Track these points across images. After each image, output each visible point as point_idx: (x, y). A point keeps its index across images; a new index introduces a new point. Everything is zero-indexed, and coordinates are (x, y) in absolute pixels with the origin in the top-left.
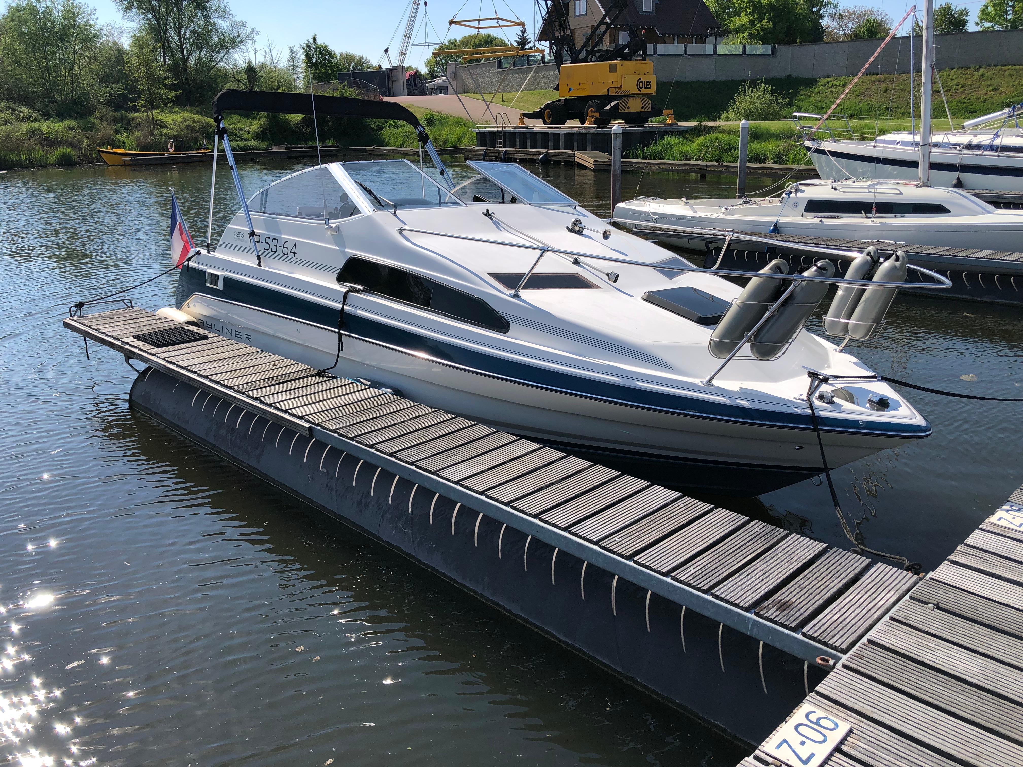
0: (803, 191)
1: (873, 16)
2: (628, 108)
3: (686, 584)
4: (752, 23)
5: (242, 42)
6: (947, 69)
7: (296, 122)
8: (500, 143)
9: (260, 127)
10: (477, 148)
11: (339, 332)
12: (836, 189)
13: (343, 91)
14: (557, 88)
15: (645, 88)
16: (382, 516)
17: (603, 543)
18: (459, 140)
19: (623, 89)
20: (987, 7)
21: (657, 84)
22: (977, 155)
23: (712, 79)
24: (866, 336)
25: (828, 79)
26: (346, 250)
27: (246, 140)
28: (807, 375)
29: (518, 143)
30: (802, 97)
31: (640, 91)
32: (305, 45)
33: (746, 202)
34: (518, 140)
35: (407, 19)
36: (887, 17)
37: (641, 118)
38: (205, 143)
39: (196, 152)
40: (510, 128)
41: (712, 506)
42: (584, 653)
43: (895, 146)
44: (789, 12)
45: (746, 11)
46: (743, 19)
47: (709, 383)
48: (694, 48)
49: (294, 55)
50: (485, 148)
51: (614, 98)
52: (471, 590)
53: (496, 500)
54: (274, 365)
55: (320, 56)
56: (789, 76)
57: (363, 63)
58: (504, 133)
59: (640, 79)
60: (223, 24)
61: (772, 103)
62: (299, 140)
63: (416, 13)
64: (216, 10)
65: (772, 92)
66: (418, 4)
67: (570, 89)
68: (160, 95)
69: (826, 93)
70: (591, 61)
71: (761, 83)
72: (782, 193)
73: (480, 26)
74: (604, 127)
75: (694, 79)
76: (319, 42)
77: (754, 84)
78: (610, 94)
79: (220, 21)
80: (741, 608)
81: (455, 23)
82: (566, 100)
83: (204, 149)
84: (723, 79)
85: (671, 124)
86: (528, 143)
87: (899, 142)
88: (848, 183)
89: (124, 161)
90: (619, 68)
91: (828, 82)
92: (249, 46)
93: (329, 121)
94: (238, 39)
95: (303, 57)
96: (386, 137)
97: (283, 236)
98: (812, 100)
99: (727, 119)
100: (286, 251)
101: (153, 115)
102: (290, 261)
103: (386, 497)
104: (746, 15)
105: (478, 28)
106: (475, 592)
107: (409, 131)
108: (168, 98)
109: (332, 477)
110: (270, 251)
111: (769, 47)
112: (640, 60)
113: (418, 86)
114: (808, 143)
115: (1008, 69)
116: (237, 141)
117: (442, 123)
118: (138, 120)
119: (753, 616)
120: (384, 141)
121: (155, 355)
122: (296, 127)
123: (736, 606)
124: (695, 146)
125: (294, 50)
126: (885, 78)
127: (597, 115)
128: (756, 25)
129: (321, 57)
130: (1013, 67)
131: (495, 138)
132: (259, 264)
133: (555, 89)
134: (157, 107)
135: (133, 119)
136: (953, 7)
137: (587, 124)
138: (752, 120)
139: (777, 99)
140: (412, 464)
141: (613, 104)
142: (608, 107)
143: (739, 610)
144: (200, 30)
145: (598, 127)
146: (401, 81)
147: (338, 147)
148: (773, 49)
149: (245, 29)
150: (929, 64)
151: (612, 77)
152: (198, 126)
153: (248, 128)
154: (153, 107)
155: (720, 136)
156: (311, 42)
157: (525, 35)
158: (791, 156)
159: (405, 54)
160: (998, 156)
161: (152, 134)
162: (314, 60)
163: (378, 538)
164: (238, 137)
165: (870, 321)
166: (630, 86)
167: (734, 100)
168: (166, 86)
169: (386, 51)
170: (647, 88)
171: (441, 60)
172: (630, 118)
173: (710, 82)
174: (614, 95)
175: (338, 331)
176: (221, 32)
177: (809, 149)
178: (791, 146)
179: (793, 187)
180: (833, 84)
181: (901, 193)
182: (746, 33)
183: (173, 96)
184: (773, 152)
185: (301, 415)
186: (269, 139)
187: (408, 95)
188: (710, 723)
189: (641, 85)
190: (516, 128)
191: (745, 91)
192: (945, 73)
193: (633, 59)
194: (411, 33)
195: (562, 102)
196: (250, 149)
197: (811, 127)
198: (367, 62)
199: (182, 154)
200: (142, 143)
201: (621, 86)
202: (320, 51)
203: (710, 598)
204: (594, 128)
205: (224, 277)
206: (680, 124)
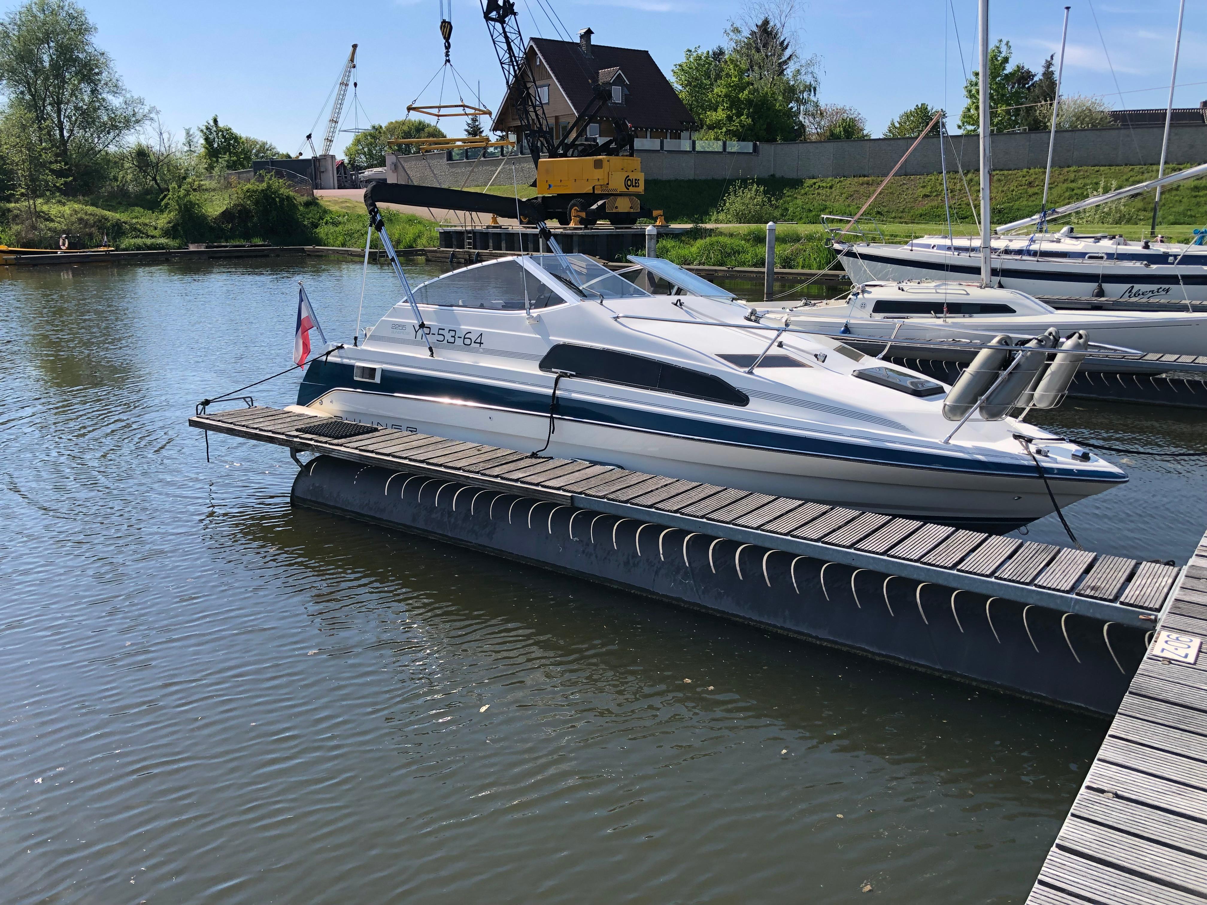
0: (870, 292)
1: (845, 114)
2: (616, 208)
3: (1010, 581)
4: (730, 118)
5: (137, 121)
6: (935, 173)
7: (214, 217)
8: (469, 244)
9: (169, 222)
10: (442, 249)
11: (552, 416)
12: (903, 290)
13: (271, 182)
14: (534, 185)
15: (633, 186)
16: (657, 573)
17: (925, 560)
18: (415, 240)
19: (610, 187)
20: (969, 110)
21: (646, 181)
22: (1016, 260)
23: (691, 178)
24: (1051, 404)
25: (814, 180)
26: (550, 338)
27: (153, 237)
28: (1012, 438)
29: (491, 244)
30: (788, 198)
31: (628, 189)
32: (204, 128)
33: (806, 304)
34: (491, 241)
35: (333, 103)
36: (860, 116)
37: (628, 219)
38: (106, 239)
39: (96, 249)
40: (480, 228)
41: (987, 534)
42: (900, 660)
43: (931, 250)
44: (768, 109)
45: (722, 105)
46: (721, 114)
47: (947, 442)
48: (670, 144)
49: (191, 138)
50: (453, 250)
51: (601, 197)
52: (770, 625)
53: (805, 539)
54: (479, 450)
55: (223, 140)
56: (773, 176)
57: (267, 150)
58: (474, 232)
59: (628, 176)
60: (115, 101)
61: (764, 205)
62: (218, 238)
63: (344, 95)
64: (106, 84)
65: (765, 192)
66: (347, 85)
67: (550, 186)
68: (47, 182)
69: (813, 194)
70: (572, 156)
71: (752, 184)
72: (849, 294)
73: (440, 114)
74: (592, 229)
75: (672, 177)
76: (221, 124)
77: (745, 183)
78: (596, 192)
79: (110, 97)
80: (1063, 591)
81: (414, 109)
82: (544, 198)
83: (105, 246)
84: (703, 178)
85: (661, 226)
86: (503, 245)
87: (934, 246)
88: (912, 284)
89: (6, 260)
90: (605, 164)
91: (815, 184)
92: (146, 127)
93: (253, 216)
94: (134, 119)
95: (202, 141)
96: (322, 235)
97: (462, 327)
98: (799, 202)
99: (717, 221)
100: (468, 342)
101: (35, 206)
102: (476, 351)
103: (657, 555)
104: (723, 110)
105: (439, 116)
106: (775, 626)
107: (351, 230)
108: (55, 185)
109: (588, 543)
110: (445, 342)
111: (751, 144)
112: (627, 156)
113: (349, 178)
114: (837, 246)
115: (997, 174)
116: (142, 238)
117: (391, 220)
118: (15, 211)
119: (1074, 596)
120: (321, 239)
121: (341, 445)
122: (214, 223)
123: (1059, 590)
124: (694, 249)
125: (191, 133)
126: (873, 180)
127: (583, 215)
128: (734, 121)
129: (225, 142)
130: (1002, 172)
131: (463, 239)
132: (432, 355)
133: (531, 186)
134: (41, 196)
135: (9, 210)
136: (929, 108)
137: (572, 225)
138: (744, 223)
139: (770, 201)
140: (703, 517)
141: (600, 203)
142: (594, 207)
143: (1061, 594)
144: (85, 107)
145: (586, 228)
146: (331, 172)
147: (270, 246)
148: (755, 146)
149: (143, 107)
150: (987, 171)
151: (598, 174)
152: (92, 220)
153: (154, 223)
154: (36, 196)
155: (721, 239)
156: (212, 123)
157: (477, 124)
158: (801, 261)
159: (331, 141)
160: (1038, 261)
161: (34, 227)
162: (216, 145)
163: (653, 593)
164: (143, 233)
165: (1055, 391)
166: (617, 184)
167: (725, 201)
168: (53, 171)
169: (309, 137)
170: (636, 186)
171: (363, 148)
172: (617, 219)
173: (689, 181)
174: (600, 194)
175: (549, 415)
176: (112, 110)
177: (839, 252)
178: (800, 250)
179: (859, 288)
180: (819, 186)
181: (968, 294)
182: (724, 130)
183: (62, 184)
184: (780, 257)
185: (558, 486)
186: (181, 236)
187: (339, 188)
188: (1031, 694)
189: (629, 183)
190: (488, 227)
191: (735, 191)
192: (933, 177)
193: (621, 154)
194: (338, 117)
195: (540, 200)
196: (163, 248)
197: (839, 229)
198: (271, 149)
199: (78, 252)
200: (23, 239)
201: (608, 184)
202: (223, 135)
203: (1033, 588)
204: (581, 229)
205: (382, 370)
206: (673, 226)
